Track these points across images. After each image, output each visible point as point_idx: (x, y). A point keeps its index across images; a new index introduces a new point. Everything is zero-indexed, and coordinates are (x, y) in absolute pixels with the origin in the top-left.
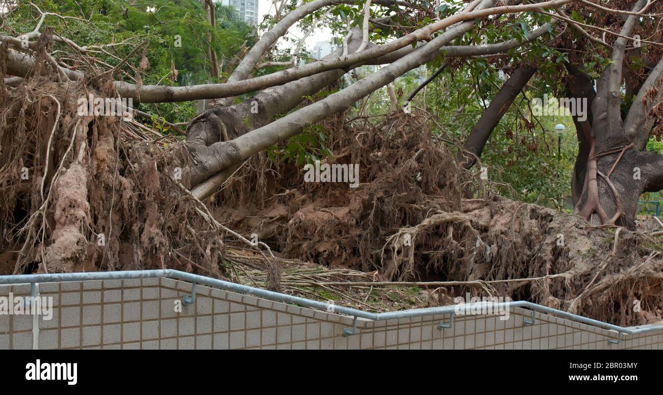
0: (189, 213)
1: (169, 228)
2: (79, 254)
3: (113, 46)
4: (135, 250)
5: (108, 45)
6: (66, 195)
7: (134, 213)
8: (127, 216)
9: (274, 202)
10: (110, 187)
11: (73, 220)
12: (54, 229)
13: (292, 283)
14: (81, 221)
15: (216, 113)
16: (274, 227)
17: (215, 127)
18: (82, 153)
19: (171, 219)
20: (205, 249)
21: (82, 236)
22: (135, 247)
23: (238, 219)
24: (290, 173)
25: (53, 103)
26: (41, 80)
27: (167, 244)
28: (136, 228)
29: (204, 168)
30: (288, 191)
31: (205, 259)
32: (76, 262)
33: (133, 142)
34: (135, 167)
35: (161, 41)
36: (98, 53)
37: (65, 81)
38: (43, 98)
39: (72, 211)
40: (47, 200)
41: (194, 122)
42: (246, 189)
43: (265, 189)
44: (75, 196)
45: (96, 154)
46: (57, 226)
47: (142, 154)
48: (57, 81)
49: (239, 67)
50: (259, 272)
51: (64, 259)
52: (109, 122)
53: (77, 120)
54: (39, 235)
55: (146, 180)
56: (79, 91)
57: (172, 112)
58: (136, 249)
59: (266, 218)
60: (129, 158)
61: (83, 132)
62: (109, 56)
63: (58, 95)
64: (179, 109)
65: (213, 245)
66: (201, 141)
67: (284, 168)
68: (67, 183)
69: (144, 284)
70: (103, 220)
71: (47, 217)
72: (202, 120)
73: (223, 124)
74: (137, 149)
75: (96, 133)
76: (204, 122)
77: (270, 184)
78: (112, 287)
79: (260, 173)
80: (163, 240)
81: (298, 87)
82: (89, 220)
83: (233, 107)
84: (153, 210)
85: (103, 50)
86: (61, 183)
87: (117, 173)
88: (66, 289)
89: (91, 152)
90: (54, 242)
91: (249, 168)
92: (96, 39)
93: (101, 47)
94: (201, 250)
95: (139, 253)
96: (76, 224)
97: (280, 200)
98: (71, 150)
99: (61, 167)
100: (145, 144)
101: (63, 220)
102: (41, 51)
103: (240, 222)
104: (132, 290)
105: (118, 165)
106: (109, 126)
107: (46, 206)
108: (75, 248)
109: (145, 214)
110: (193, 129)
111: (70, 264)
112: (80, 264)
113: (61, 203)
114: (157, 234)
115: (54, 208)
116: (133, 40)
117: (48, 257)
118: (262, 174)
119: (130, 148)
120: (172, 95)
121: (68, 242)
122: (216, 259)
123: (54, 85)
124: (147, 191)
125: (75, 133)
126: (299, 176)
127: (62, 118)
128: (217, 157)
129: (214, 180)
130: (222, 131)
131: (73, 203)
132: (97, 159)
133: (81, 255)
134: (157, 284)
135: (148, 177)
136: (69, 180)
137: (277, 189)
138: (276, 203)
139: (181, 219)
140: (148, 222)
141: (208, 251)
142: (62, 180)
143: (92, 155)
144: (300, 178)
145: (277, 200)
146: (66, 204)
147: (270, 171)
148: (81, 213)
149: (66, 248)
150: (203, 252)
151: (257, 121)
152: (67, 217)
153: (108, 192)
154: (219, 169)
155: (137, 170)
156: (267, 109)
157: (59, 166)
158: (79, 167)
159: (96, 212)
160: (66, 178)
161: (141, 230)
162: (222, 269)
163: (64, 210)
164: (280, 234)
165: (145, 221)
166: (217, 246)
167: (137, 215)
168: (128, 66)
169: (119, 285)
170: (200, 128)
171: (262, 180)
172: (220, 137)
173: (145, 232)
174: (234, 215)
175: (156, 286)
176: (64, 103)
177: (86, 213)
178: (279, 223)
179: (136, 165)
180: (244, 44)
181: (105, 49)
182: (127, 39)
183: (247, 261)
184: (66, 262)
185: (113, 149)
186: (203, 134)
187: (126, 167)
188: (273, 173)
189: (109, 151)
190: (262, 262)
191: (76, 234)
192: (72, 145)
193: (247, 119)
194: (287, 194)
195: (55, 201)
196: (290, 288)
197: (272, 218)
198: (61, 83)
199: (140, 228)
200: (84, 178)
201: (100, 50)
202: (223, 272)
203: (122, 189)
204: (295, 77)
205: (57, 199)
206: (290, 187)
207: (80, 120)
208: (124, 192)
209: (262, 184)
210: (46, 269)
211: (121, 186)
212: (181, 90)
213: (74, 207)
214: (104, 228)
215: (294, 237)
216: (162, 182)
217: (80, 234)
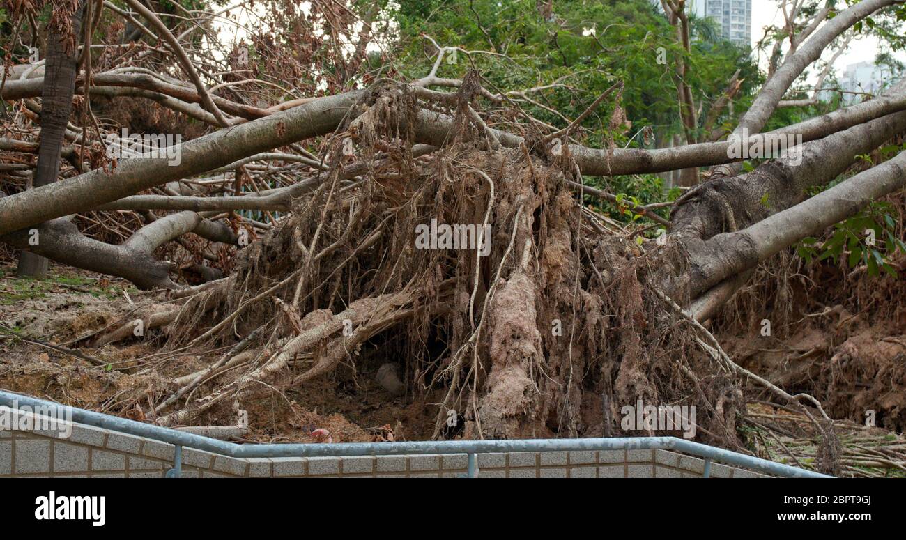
0: (687, 347)
1: (658, 369)
2: (528, 409)
3: (539, 91)
4: (606, 404)
5: (532, 89)
6: (506, 321)
7: (603, 346)
8: (593, 353)
9: (804, 327)
10: (566, 306)
11: (518, 357)
12: (489, 370)
13: (849, 461)
14: (529, 359)
15: (716, 188)
16: (805, 367)
17: (715, 211)
18: (526, 257)
19: (660, 357)
20: (714, 404)
21: (531, 381)
22: (606, 400)
23: (747, 353)
24: (830, 280)
25: (482, 182)
26: (463, 149)
27: (655, 396)
28: (606, 369)
29: (701, 275)
30: (828, 309)
31: (714, 421)
32: (522, 421)
33: (598, 237)
34: (603, 277)
35: (611, 78)
36: (520, 102)
37: (496, 148)
38: (468, 175)
39: (516, 344)
40: (479, 327)
41: (682, 203)
42: (759, 306)
43: (790, 306)
44: (520, 321)
45: (545, 258)
46: (493, 367)
47: (613, 255)
48: (485, 149)
49: (748, 113)
50: (791, 440)
51: (505, 417)
52: (564, 208)
53: (518, 207)
54: (469, 380)
55: (621, 297)
56: (518, 162)
57: (629, 186)
58: (608, 402)
59: (792, 352)
60: (594, 262)
61: (527, 224)
62: (534, 105)
63: (488, 168)
64: (639, 182)
65: (726, 398)
66: (694, 232)
67: (819, 272)
68: (508, 302)
69: (629, 459)
70: (557, 358)
71: (479, 353)
72: (694, 199)
73: (727, 204)
74: (606, 247)
75: (544, 225)
76: (697, 202)
77: (799, 300)
78: (583, 461)
79: (781, 281)
80: (649, 389)
81: (846, 142)
82: (540, 357)
83: (743, 177)
84: (632, 344)
85: (525, 97)
86: (499, 301)
87: (577, 285)
88: (516, 463)
89: (539, 255)
90: (490, 390)
91: (763, 272)
92: (516, 82)
93: (523, 93)
94: (709, 405)
95: (612, 408)
96: (522, 364)
97: (814, 323)
98: (511, 252)
99: (498, 279)
100: (617, 240)
101: (502, 358)
102: (463, 106)
103: (749, 358)
104: (612, 467)
105: (579, 273)
106: (563, 213)
107: (479, 336)
108: (521, 400)
109: (620, 348)
110: (680, 214)
111: (514, 424)
112: (528, 423)
113: (499, 331)
114: (640, 379)
115: (489, 340)
116: (569, 80)
117: (483, 414)
118: (785, 281)
119: (595, 247)
120: (649, 163)
121: (511, 390)
122: (731, 420)
123: (482, 155)
124: (624, 312)
125: (516, 227)
126: (846, 284)
127: (497, 205)
128: (721, 256)
129: (716, 293)
130: (726, 216)
131: (518, 331)
132: (547, 264)
133: (530, 411)
134: (650, 459)
135: (625, 291)
136: (510, 298)
137: (809, 305)
138: (808, 329)
139: (676, 356)
140: (624, 360)
141: (719, 407)
142: (501, 297)
143: (540, 258)
144: (847, 288)
145: (809, 324)
146: (506, 332)
147: (797, 276)
148: (528, 347)
149: (508, 400)
150: (711, 409)
151: (782, 198)
152: (508, 353)
153: (565, 315)
154: (724, 277)
155: (607, 280)
156: (797, 178)
157: (495, 276)
158: (524, 278)
159: (547, 345)
160: (505, 294)
161: (615, 373)
162: (742, 436)
163: (504, 342)
164: (815, 378)
165: (620, 359)
166: (733, 399)
167: (608, 350)
168: (562, 119)
169: (593, 460)
170: (691, 212)
171: (784, 292)
172: (723, 226)
173: (621, 375)
174: (739, 347)
175: (648, 463)
176: (498, 181)
177: (536, 346)
178: (813, 361)
179: (605, 273)
180: (735, 76)
181: (528, 96)
182: (560, 79)
183: (770, 421)
184: (509, 422)
185: (570, 249)
186: (697, 222)
187: (589, 276)
188: (803, 280)
189: (564, 252)
190: (794, 423)
191: (523, 379)
192: (512, 244)
193: (765, 197)
194: (827, 314)
195: (490, 329)
196: (847, 469)
197: (802, 352)
198: (491, 151)
199: (612, 370)
200: (531, 294)
201: (521, 97)
202: (743, 441)
203: (585, 309)
204: (843, 125)
205: (493, 327)
206: (831, 302)
207: (522, 207)
208: (588, 314)
209: (785, 298)
210: (480, 431)
211: (583, 304)
212: (662, 154)
213: (518, 338)
214: (558, 369)
215: (840, 384)
216: (644, 299)
217: (528, 379)
